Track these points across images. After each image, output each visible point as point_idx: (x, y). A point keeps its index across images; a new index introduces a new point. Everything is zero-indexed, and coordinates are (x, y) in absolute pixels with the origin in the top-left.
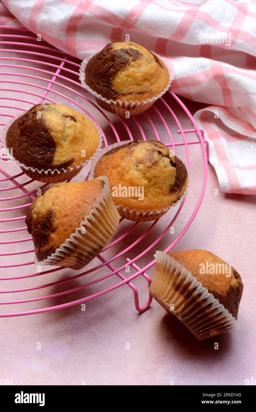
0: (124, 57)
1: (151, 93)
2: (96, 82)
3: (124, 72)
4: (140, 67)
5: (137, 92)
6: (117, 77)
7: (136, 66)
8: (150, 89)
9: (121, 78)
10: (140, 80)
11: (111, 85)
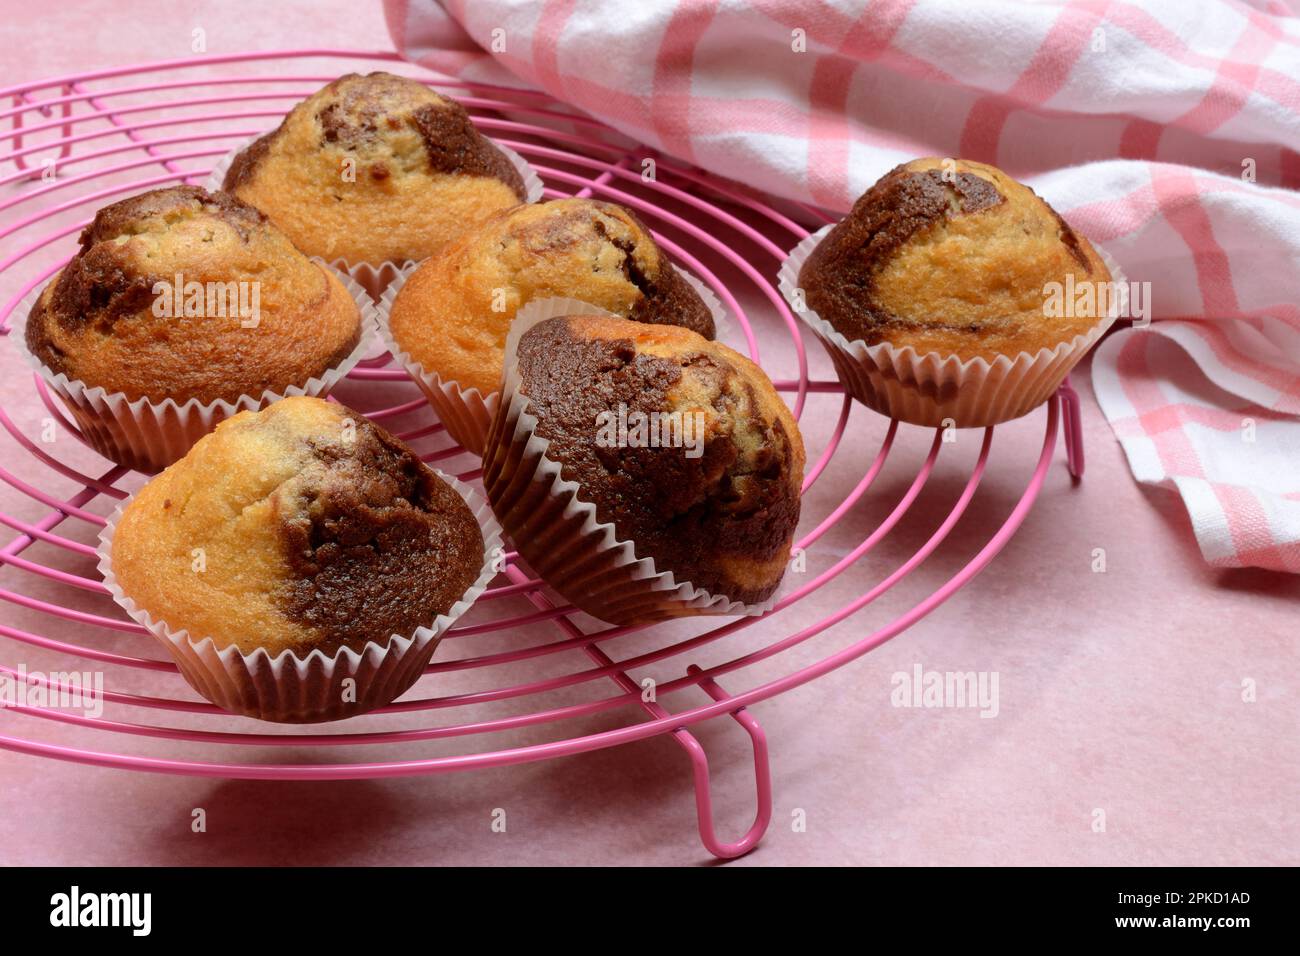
0: (933, 195)
1: (1013, 337)
2: (825, 280)
3: (922, 248)
4: (987, 238)
5: (960, 324)
6: (894, 262)
7: (969, 229)
8: (1011, 320)
9: (908, 266)
10: (978, 282)
11: (872, 289)
